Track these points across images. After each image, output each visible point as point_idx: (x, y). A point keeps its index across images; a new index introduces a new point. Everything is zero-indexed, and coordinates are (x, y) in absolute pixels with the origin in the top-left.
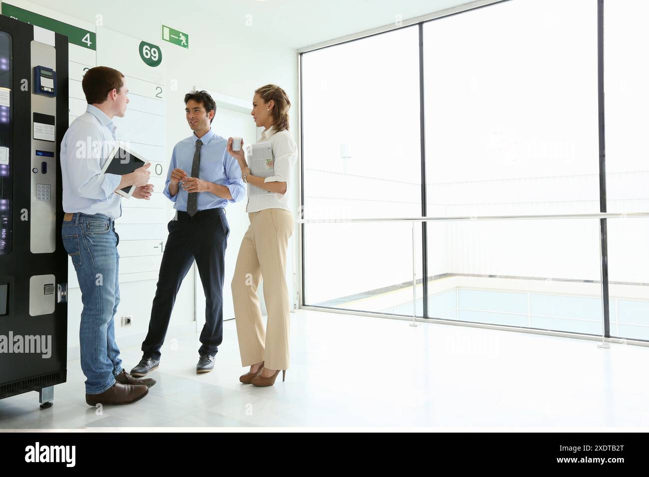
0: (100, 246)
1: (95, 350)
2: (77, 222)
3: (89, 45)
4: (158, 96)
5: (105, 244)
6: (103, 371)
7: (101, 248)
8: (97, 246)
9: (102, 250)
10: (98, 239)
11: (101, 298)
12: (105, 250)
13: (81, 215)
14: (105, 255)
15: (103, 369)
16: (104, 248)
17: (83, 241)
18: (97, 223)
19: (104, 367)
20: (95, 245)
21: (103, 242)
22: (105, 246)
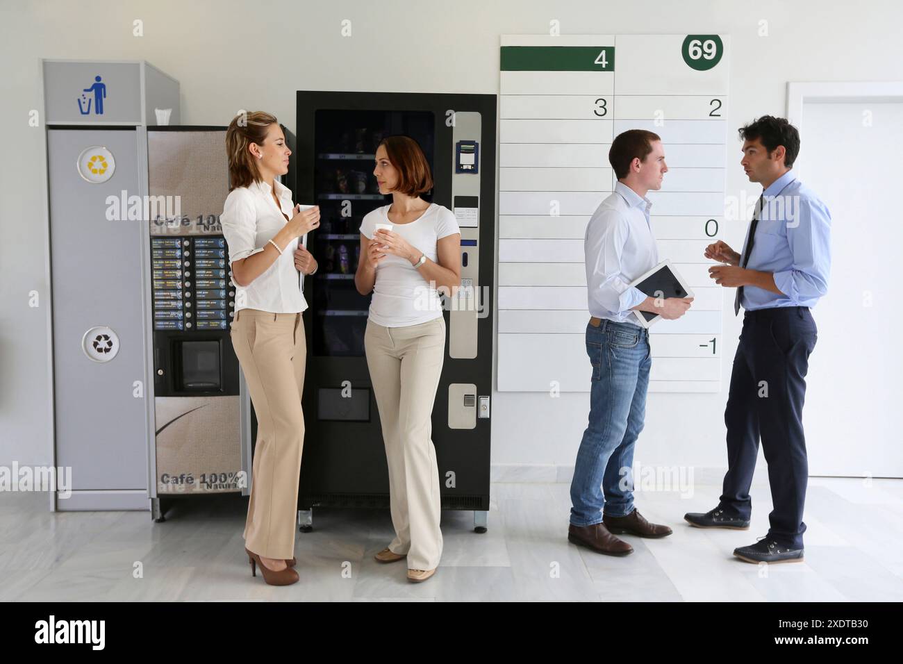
0: (624, 362)
1: (589, 477)
2: (604, 329)
3: (604, 66)
4: (713, 114)
5: (629, 361)
6: (590, 504)
7: (624, 365)
8: (619, 361)
9: (624, 368)
10: (622, 354)
11: (611, 423)
12: (628, 369)
13: (609, 322)
14: (626, 375)
15: (591, 502)
16: (627, 366)
17: (606, 353)
18: (625, 334)
19: (594, 501)
20: (618, 361)
21: (626, 358)
22: (629, 364)
